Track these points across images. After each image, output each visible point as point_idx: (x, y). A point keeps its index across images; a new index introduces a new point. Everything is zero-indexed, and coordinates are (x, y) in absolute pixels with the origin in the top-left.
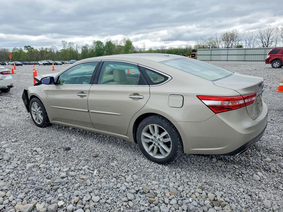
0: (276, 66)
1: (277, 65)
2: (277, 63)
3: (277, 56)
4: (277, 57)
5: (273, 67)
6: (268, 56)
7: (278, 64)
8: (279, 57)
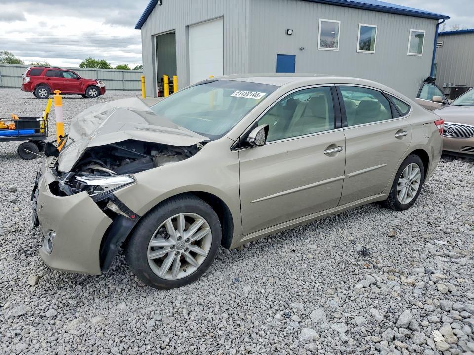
0: (43, 95)
1: (45, 94)
2: (44, 91)
3: (41, 79)
4: (42, 81)
5: (38, 97)
6: (28, 80)
7: (46, 91)
8: (46, 82)
